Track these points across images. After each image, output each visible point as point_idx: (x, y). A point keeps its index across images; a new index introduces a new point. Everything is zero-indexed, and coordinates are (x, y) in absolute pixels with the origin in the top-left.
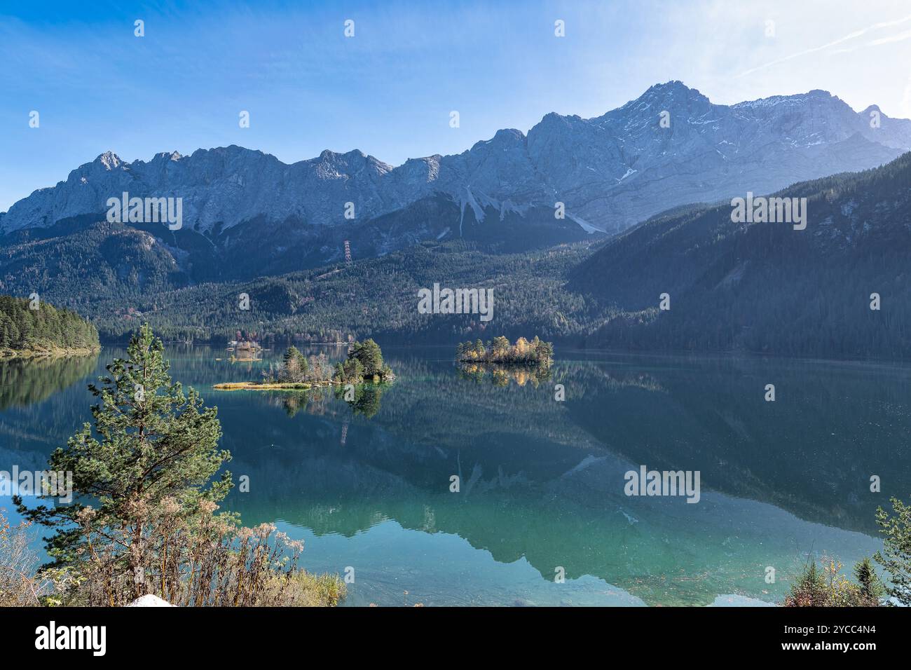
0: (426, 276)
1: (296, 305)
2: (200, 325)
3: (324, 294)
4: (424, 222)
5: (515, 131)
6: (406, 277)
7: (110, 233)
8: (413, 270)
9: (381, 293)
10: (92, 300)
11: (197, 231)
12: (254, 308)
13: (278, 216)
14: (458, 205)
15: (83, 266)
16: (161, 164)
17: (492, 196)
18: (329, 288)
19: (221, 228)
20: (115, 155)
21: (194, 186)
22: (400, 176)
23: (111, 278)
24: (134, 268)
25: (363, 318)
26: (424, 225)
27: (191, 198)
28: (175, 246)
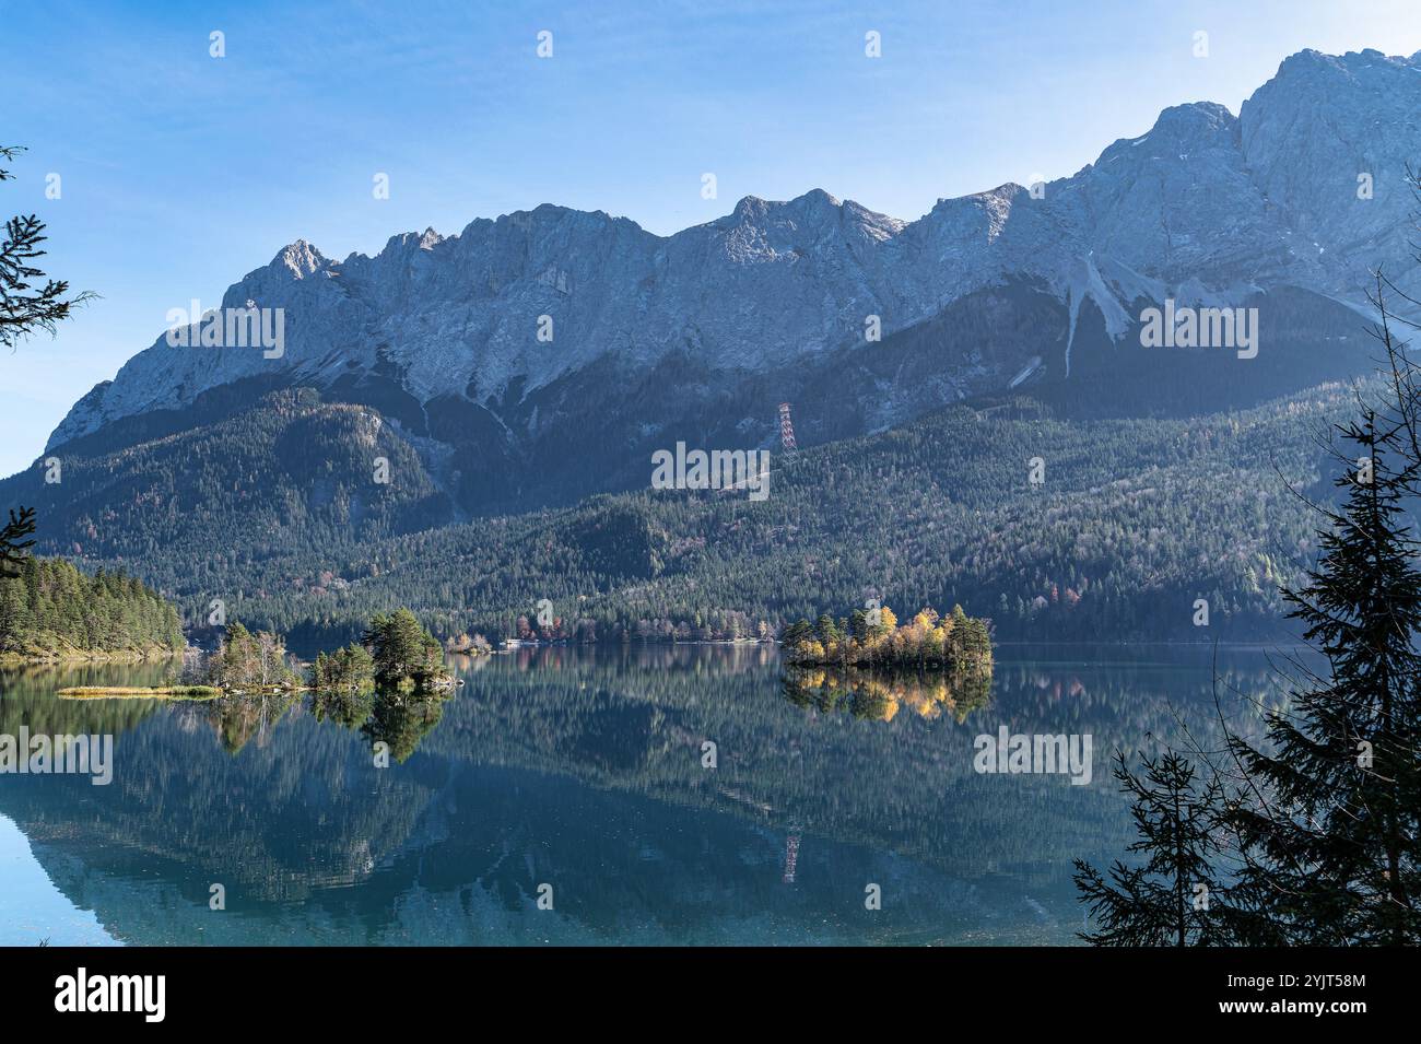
0: (970, 478)
1: (663, 557)
2: (455, 606)
3: (727, 529)
4: (977, 349)
5: (1208, 106)
6: (922, 482)
7: (298, 414)
8: (940, 465)
9: (857, 523)
10: (258, 557)
11: (470, 400)
12: (572, 564)
13: (643, 355)
14: (1062, 302)
15: (246, 487)
16: (400, 259)
17: (1151, 272)
18: (739, 516)
19: (522, 389)
20: (311, 248)
21: (466, 299)
22: (920, 241)
23: (297, 509)
24: (341, 486)
25: (803, 581)
26: (977, 357)
27: (461, 328)
28: (425, 434)
